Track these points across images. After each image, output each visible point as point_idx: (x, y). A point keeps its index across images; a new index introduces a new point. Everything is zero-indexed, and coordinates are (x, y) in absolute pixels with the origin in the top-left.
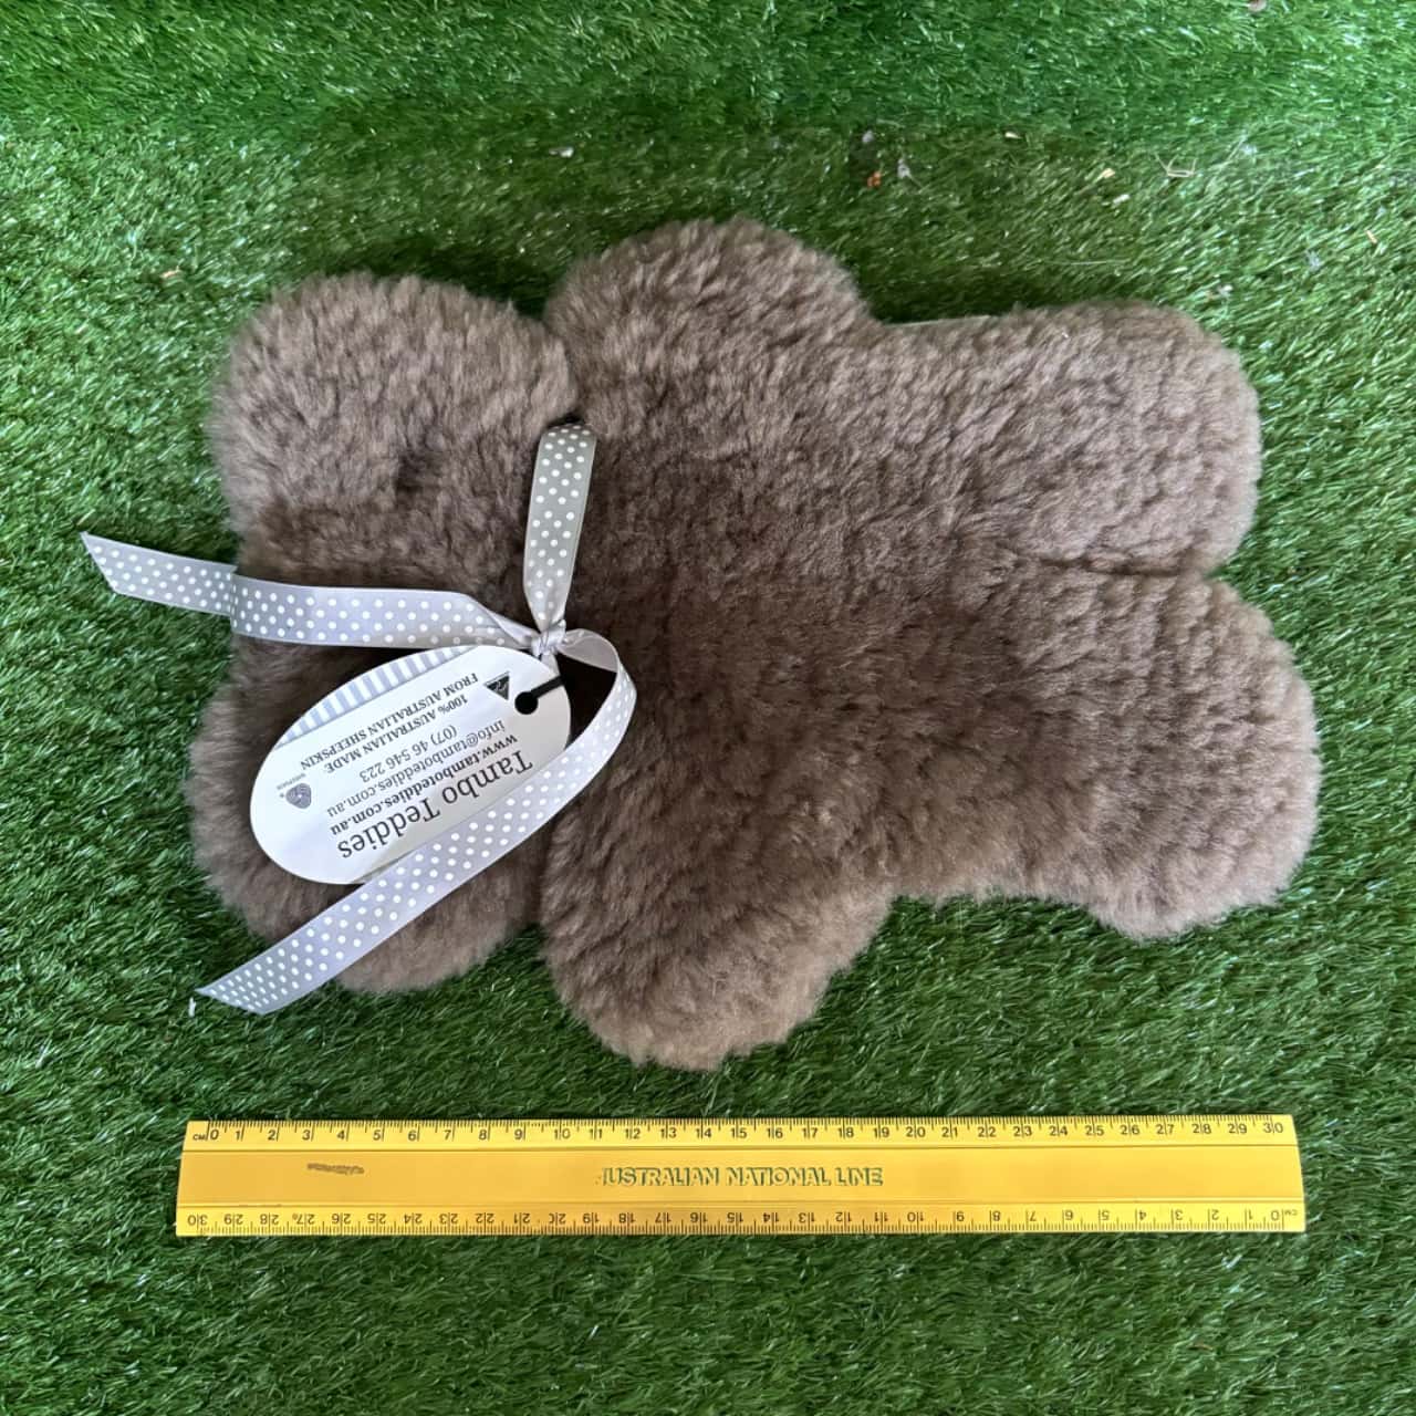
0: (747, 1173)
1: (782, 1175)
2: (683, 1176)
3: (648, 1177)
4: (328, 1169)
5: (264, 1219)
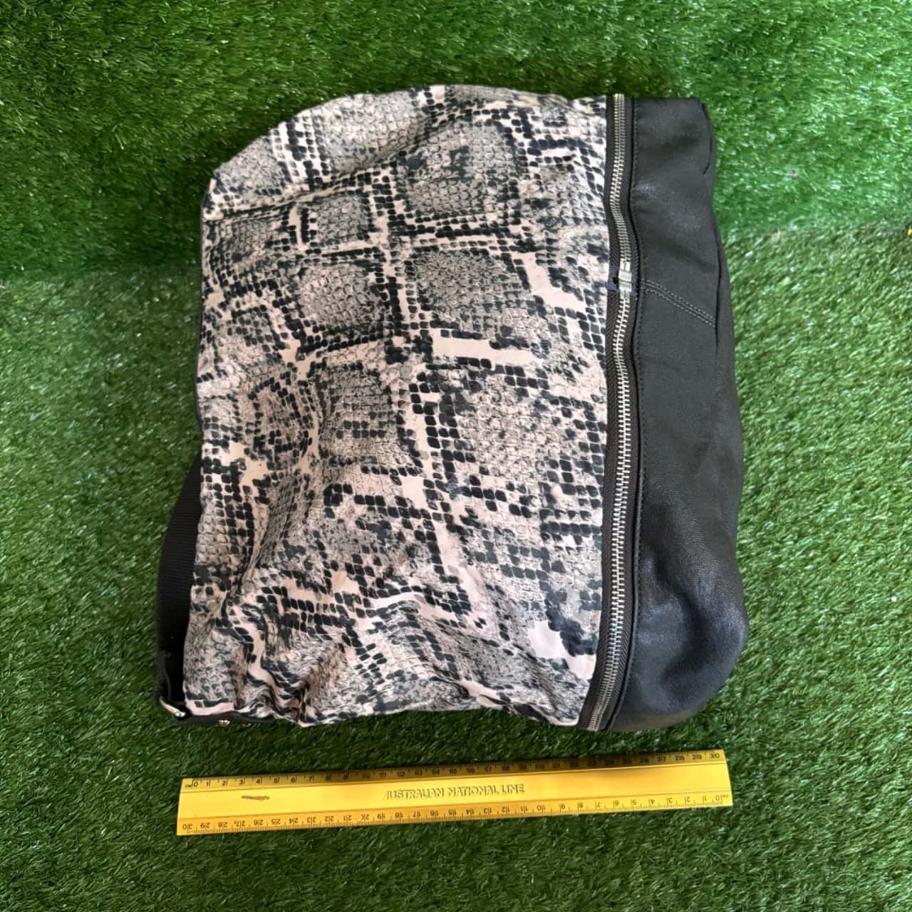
0: (457, 790)
1: (475, 790)
2: (426, 793)
3: (409, 794)
4: (251, 798)
5: (220, 825)
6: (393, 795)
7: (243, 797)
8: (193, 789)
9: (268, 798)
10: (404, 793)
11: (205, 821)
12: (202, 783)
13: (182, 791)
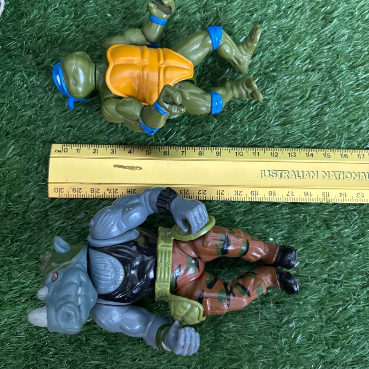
2: (301, 174)
3: (283, 175)
4: (124, 167)
5: (92, 190)
6: (267, 173)
7: (115, 166)
8: (63, 154)
9: (141, 169)
10: (279, 173)
11: (77, 186)
12: (73, 149)
13: (51, 155)
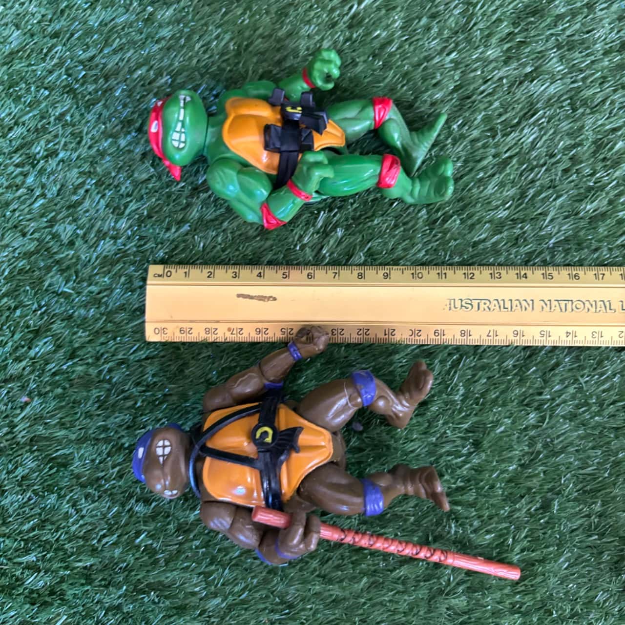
0: (554, 303)
1: (580, 305)
2: (508, 305)
4: (251, 297)
5: (207, 331)
6: (458, 304)
7: (239, 296)
8: (166, 281)
9: (275, 299)
10: (475, 303)
11: (186, 325)
12: (179, 272)
13: (148, 282)
